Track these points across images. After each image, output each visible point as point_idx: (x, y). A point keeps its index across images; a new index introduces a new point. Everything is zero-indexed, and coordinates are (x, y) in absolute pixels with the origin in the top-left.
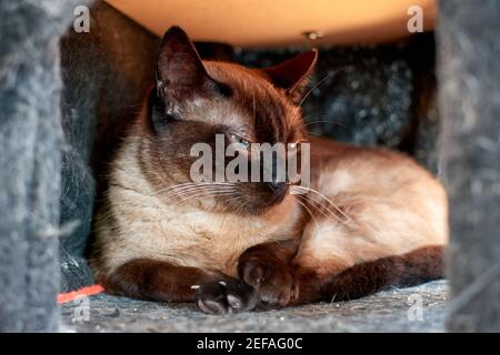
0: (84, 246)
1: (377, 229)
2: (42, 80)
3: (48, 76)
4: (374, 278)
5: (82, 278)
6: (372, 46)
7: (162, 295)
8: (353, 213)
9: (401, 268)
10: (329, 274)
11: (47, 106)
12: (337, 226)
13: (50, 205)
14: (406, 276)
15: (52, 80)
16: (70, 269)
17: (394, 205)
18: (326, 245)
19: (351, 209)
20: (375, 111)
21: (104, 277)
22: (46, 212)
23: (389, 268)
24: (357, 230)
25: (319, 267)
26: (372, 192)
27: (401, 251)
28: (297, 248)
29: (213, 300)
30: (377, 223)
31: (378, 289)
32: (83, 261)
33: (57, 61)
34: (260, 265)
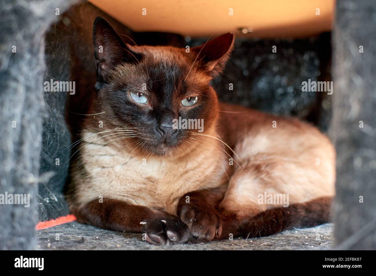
0: (63, 185)
1: (286, 183)
2: (30, 63)
3: (34, 61)
4: (281, 221)
5: (59, 210)
6: (290, 40)
7: (118, 226)
8: (268, 169)
9: (303, 213)
10: (247, 217)
11: (32, 84)
12: (255, 179)
13: (32, 159)
14: (306, 219)
15: (38, 64)
16: (50, 203)
17: (299, 164)
18: (246, 193)
19: (267, 166)
20: (290, 90)
21: (76, 210)
22: (29, 164)
23: (293, 213)
24: (270, 183)
25: (239, 211)
26: (284, 153)
27: (303, 200)
28: (224, 194)
29: (155, 233)
30: (286, 178)
31: (284, 229)
32: (61, 196)
33: (42, 49)
34: (193, 208)
